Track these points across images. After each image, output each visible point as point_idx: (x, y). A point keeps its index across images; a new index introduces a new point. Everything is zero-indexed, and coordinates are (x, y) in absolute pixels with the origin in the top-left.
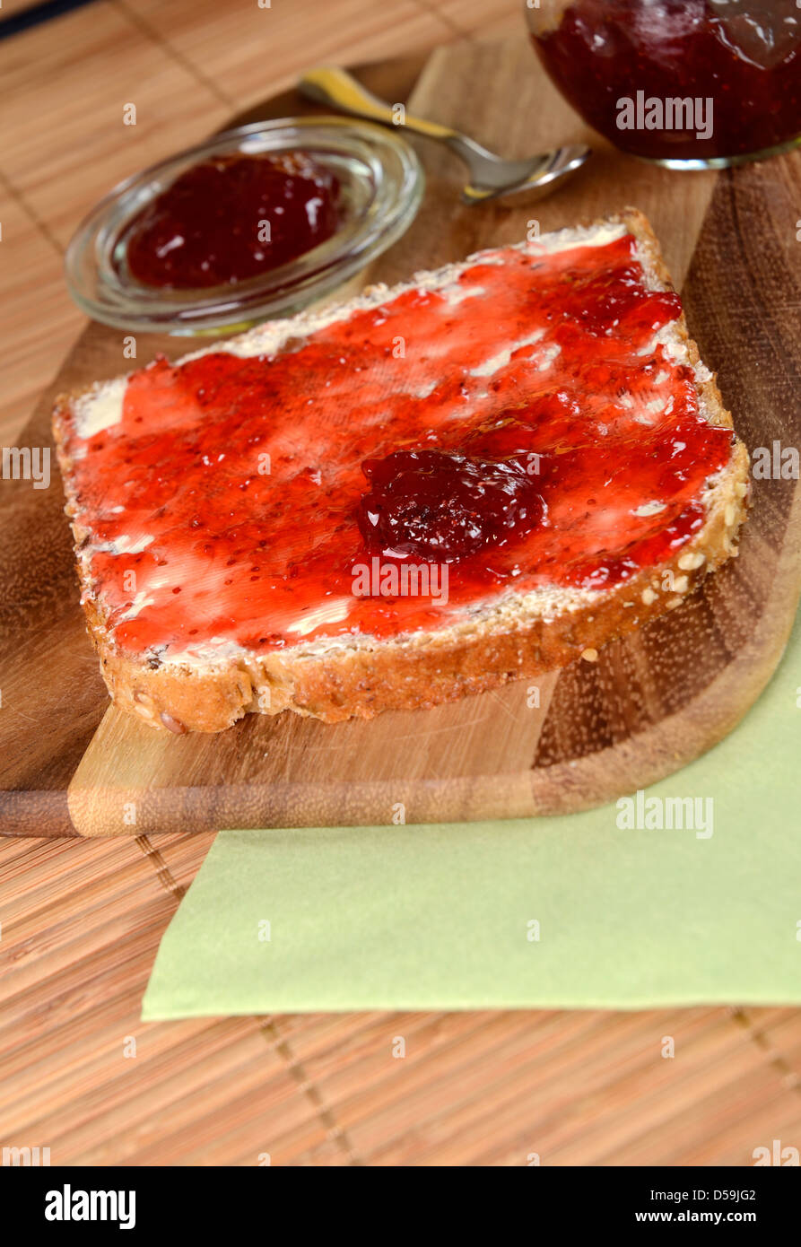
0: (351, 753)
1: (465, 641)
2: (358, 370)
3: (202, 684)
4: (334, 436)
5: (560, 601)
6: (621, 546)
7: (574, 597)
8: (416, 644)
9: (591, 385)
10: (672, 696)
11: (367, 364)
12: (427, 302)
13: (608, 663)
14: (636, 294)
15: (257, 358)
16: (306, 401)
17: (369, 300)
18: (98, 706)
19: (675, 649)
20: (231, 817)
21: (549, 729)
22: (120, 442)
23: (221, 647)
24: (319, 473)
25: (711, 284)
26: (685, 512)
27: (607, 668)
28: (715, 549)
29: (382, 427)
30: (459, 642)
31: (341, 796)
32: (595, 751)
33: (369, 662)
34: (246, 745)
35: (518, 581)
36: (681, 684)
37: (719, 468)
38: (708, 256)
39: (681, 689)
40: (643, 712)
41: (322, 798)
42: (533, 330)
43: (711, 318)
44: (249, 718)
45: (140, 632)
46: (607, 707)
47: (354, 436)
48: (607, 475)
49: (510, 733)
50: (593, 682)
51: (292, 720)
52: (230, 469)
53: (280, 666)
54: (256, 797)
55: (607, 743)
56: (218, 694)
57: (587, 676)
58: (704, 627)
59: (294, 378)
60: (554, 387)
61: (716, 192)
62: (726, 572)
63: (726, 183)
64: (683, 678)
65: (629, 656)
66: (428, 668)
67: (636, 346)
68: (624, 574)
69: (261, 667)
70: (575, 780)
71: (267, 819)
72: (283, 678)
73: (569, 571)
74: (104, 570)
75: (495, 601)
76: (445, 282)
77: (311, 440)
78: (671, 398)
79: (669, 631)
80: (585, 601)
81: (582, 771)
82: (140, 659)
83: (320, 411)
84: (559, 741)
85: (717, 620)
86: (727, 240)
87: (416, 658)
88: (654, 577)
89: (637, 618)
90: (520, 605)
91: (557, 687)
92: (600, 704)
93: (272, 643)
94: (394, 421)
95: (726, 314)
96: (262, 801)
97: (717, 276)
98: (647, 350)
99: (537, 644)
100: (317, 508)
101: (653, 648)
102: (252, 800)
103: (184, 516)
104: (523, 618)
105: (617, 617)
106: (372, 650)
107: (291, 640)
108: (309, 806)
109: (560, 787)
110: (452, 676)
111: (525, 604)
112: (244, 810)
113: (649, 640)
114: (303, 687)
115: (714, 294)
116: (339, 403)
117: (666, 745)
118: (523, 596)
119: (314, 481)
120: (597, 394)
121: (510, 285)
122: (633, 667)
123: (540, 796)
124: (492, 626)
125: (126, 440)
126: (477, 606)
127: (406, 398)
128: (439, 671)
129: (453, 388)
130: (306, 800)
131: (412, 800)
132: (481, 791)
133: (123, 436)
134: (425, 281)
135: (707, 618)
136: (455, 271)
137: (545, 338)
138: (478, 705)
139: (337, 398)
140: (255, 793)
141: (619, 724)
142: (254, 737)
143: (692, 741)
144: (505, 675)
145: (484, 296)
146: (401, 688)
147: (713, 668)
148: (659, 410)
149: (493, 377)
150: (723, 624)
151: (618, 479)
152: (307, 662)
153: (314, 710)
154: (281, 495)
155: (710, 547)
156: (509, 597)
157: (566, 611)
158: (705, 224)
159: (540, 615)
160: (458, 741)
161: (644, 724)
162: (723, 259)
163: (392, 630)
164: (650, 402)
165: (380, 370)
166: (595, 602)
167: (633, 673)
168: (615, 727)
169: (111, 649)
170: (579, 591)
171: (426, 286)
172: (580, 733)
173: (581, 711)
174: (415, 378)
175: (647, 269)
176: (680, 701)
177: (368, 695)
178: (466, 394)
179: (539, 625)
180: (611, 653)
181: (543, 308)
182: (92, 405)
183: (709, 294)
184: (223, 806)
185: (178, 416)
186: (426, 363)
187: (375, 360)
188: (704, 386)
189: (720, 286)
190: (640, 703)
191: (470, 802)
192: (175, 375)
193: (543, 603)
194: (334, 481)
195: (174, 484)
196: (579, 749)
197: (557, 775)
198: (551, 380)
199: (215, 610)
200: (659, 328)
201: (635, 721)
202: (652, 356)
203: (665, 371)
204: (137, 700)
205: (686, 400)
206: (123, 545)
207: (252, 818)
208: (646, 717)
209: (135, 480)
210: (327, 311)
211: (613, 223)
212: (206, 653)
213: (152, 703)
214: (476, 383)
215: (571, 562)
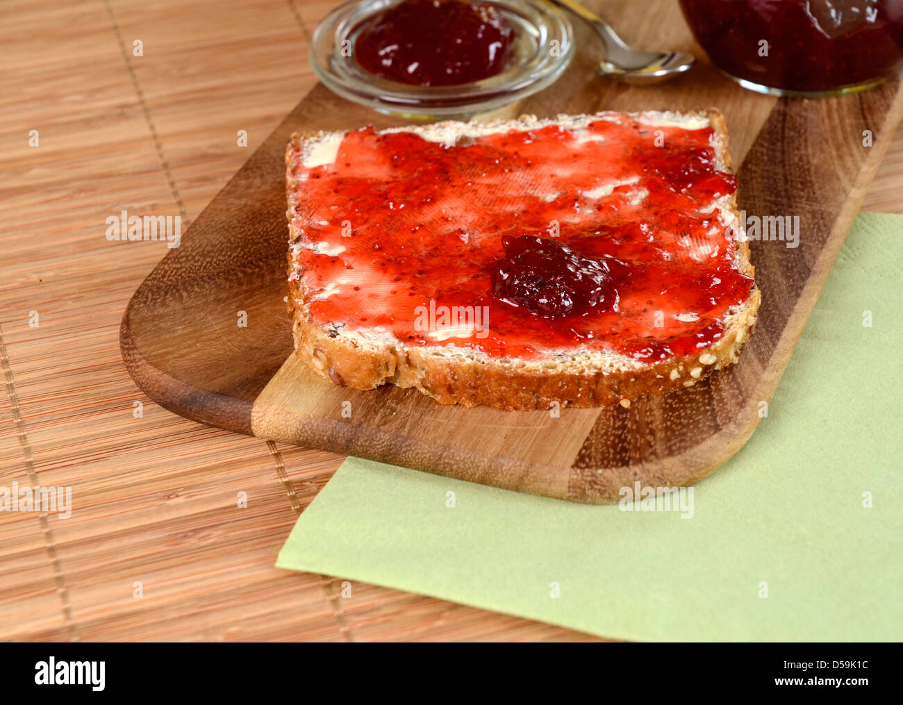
0: (452, 427)
1: (548, 373)
2: (507, 171)
3: (364, 356)
4: (482, 212)
5: (616, 363)
6: (664, 337)
7: (625, 362)
8: (514, 366)
9: (664, 224)
10: (675, 444)
11: (513, 169)
12: (563, 137)
13: (636, 412)
14: (708, 169)
15: (438, 144)
16: (467, 183)
17: (523, 124)
18: (284, 351)
19: (683, 414)
20: (361, 448)
21: (588, 444)
22: (332, 176)
23: (381, 334)
24: (467, 235)
25: (757, 175)
26: (712, 326)
27: (635, 415)
28: (724, 355)
29: (516, 215)
30: (544, 372)
31: (439, 453)
32: (616, 466)
33: (479, 370)
34: (382, 404)
35: (591, 343)
36: (682, 438)
37: (740, 302)
38: (759, 155)
39: (680, 442)
40: (653, 449)
41: (426, 451)
42: (633, 175)
43: (752, 198)
44: (388, 386)
45: (328, 310)
46: (630, 440)
47: (496, 216)
48: (664, 287)
49: (562, 441)
50: (624, 422)
51: (416, 395)
52: (406, 215)
53: (419, 357)
54: (382, 439)
55: (625, 463)
56: (372, 365)
57: (621, 416)
58: (705, 405)
59: (461, 165)
60: (639, 219)
61: (773, 112)
62: (727, 372)
63: (782, 108)
64: (684, 434)
65: (651, 410)
66: (518, 384)
67: (700, 205)
68: (663, 356)
69: (406, 355)
70: (599, 483)
71: (385, 456)
72: (418, 365)
73: (626, 344)
74: (308, 262)
75: (573, 352)
76: (577, 126)
77: (466, 210)
78: (718, 247)
79: (681, 401)
80: (633, 367)
81: (604, 478)
82: (324, 328)
83: (475, 191)
84: (593, 454)
85: (715, 402)
86: (774, 147)
87: (512, 375)
88: (681, 363)
89: (662, 387)
90: (589, 358)
91: (599, 419)
92: (626, 437)
93: (416, 340)
94: (525, 212)
95: (762, 199)
96: (386, 443)
97: (763, 170)
98: (707, 210)
99: (593, 387)
100: (463, 258)
101: (670, 409)
102: (378, 441)
103: (370, 239)
104: (589, 367)
105: (650, 383)
106: (483, 363)
107: (430, 342)
108: (417, 454)
109: (588, 484)
110: (531, 393)
111: (592, 358)
112: (372, 446)
113: (666, 403)
114: (431, 375)
115: (757, 183)
116: (489, 190)
117: (663, 475)
118: (592, 353)
119: (463, 239)
120: (667, 231)
121: (622, 140)
122: (653, 418)
123: (573, 486)
124: (567, 367)
125: (336, 176)
126: (560, 351)
127: (536, 199)
128: (524, 388)
129: (568, 202)
130: (415, 449)
131: (486, 468)
132: (535, 474)
133: (335, 173)
134: (565, 122)
135: (708, 399)
136: (587, 120)
137: (639, 183)
138: (544, 417)
139: (489, 186)
140: (382, 437)
141: (636, 453)
142: (388, 400)
143: (680, 476)
144: (566, 402)
145: (603, 142)
146: (496, 393)
147: (706, 433)
148: (707, 253)
149: (599, 200)
150: (718, 406)
151: (671, 292)
152: (438, 359)
153: (434, 392)
154: (439, 243)
155: (721, 353)
156: (582, 351)
157: (619, 370)
158: (761, 132)
159: (601, 369)
160: (526, 437)
161: (653, 457)
162: (769, 160)
163: (500, 353)
164: (703, 246)
165: (522, 175)
166: (640, 369)
167: (651, 422)
168: (633, 454)
169: (305, 316)
170: (630, 359)
171: (564, 125)
172: (609, 452)
173: (612, 438)
174: (544, 187)
175: (718, 154)
176: (679, 449)
177: (472, 391)
178: (578, 207)
179: (599, 375)
180: (639, 405)
181: (642, 162)
182: (316, 145)
183: (754, 181)
184: (358, 440)
185: (376, 170)
186: (554, 178)
187: (519, 167)
188: (741, 245)
189: (763, 178)
190: (652, 443)
191: (525, 478)
192: (378, 140)
193: (605, 361)
194: (477, 243)
195: (366, 216)
196: (606, 463)
197: (587, 476)
198: (638, 213)
199: (381, 309)
200: (719, 197)
201: (647, 454)
202: (710, 215)
203: (717, 227)
204: (315, 355)
205: (727, 251)
206: (323, 248)
207: (375, 453)
208: (654, 453)
209: (339, 206)
210: (492, 124)
211: (701, 116)
212: (370, 336)
213: (326, 359)
214: (586, 201)
215: (629, 339)
